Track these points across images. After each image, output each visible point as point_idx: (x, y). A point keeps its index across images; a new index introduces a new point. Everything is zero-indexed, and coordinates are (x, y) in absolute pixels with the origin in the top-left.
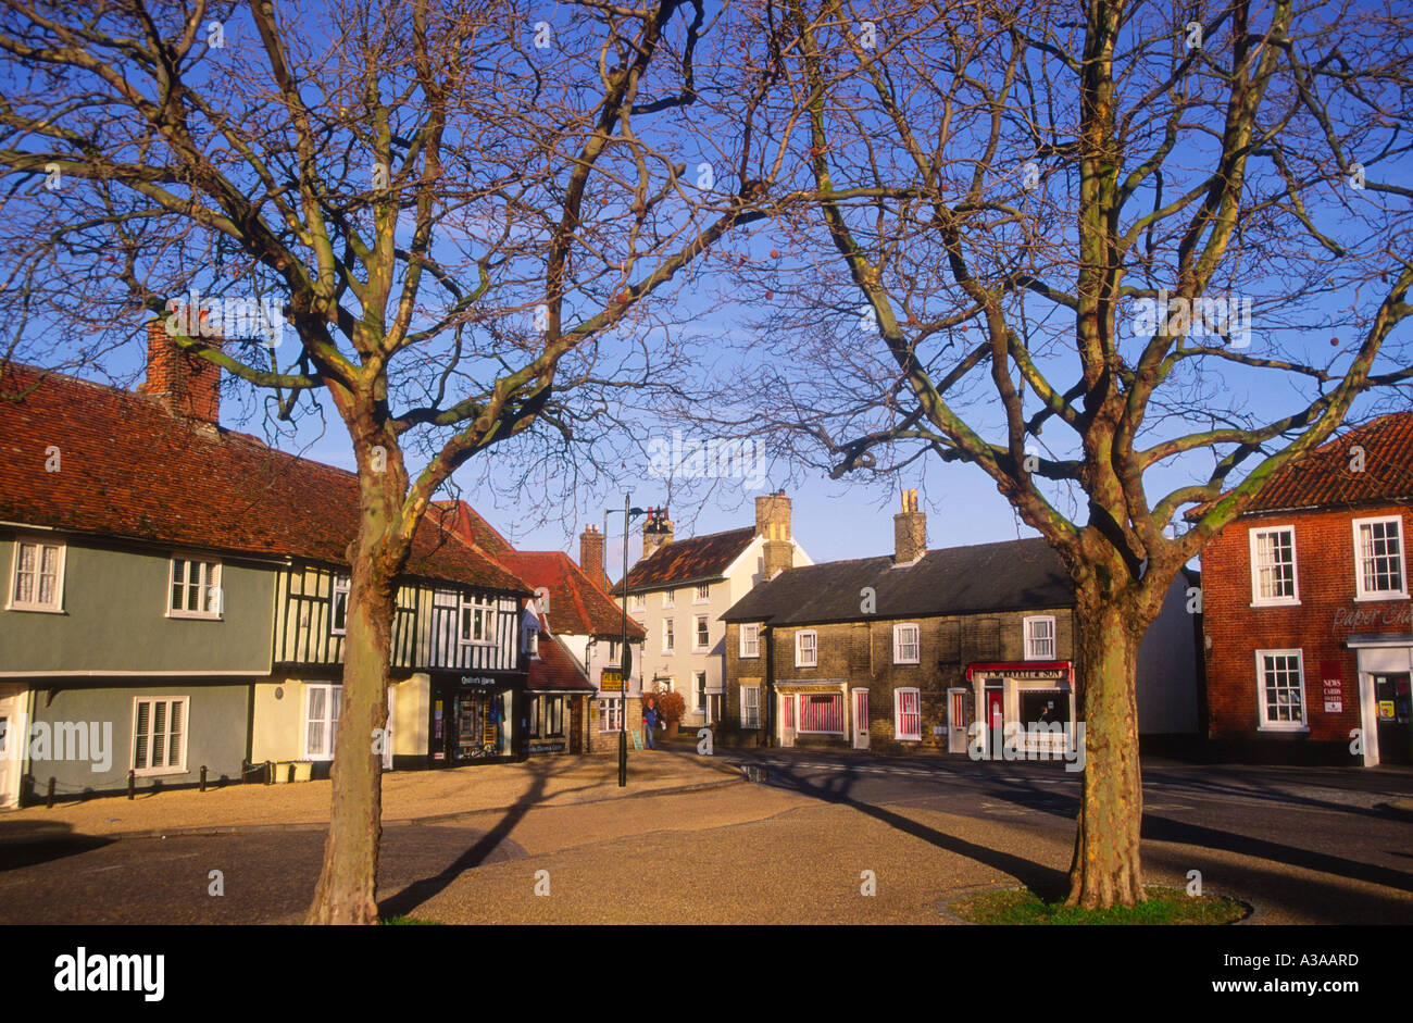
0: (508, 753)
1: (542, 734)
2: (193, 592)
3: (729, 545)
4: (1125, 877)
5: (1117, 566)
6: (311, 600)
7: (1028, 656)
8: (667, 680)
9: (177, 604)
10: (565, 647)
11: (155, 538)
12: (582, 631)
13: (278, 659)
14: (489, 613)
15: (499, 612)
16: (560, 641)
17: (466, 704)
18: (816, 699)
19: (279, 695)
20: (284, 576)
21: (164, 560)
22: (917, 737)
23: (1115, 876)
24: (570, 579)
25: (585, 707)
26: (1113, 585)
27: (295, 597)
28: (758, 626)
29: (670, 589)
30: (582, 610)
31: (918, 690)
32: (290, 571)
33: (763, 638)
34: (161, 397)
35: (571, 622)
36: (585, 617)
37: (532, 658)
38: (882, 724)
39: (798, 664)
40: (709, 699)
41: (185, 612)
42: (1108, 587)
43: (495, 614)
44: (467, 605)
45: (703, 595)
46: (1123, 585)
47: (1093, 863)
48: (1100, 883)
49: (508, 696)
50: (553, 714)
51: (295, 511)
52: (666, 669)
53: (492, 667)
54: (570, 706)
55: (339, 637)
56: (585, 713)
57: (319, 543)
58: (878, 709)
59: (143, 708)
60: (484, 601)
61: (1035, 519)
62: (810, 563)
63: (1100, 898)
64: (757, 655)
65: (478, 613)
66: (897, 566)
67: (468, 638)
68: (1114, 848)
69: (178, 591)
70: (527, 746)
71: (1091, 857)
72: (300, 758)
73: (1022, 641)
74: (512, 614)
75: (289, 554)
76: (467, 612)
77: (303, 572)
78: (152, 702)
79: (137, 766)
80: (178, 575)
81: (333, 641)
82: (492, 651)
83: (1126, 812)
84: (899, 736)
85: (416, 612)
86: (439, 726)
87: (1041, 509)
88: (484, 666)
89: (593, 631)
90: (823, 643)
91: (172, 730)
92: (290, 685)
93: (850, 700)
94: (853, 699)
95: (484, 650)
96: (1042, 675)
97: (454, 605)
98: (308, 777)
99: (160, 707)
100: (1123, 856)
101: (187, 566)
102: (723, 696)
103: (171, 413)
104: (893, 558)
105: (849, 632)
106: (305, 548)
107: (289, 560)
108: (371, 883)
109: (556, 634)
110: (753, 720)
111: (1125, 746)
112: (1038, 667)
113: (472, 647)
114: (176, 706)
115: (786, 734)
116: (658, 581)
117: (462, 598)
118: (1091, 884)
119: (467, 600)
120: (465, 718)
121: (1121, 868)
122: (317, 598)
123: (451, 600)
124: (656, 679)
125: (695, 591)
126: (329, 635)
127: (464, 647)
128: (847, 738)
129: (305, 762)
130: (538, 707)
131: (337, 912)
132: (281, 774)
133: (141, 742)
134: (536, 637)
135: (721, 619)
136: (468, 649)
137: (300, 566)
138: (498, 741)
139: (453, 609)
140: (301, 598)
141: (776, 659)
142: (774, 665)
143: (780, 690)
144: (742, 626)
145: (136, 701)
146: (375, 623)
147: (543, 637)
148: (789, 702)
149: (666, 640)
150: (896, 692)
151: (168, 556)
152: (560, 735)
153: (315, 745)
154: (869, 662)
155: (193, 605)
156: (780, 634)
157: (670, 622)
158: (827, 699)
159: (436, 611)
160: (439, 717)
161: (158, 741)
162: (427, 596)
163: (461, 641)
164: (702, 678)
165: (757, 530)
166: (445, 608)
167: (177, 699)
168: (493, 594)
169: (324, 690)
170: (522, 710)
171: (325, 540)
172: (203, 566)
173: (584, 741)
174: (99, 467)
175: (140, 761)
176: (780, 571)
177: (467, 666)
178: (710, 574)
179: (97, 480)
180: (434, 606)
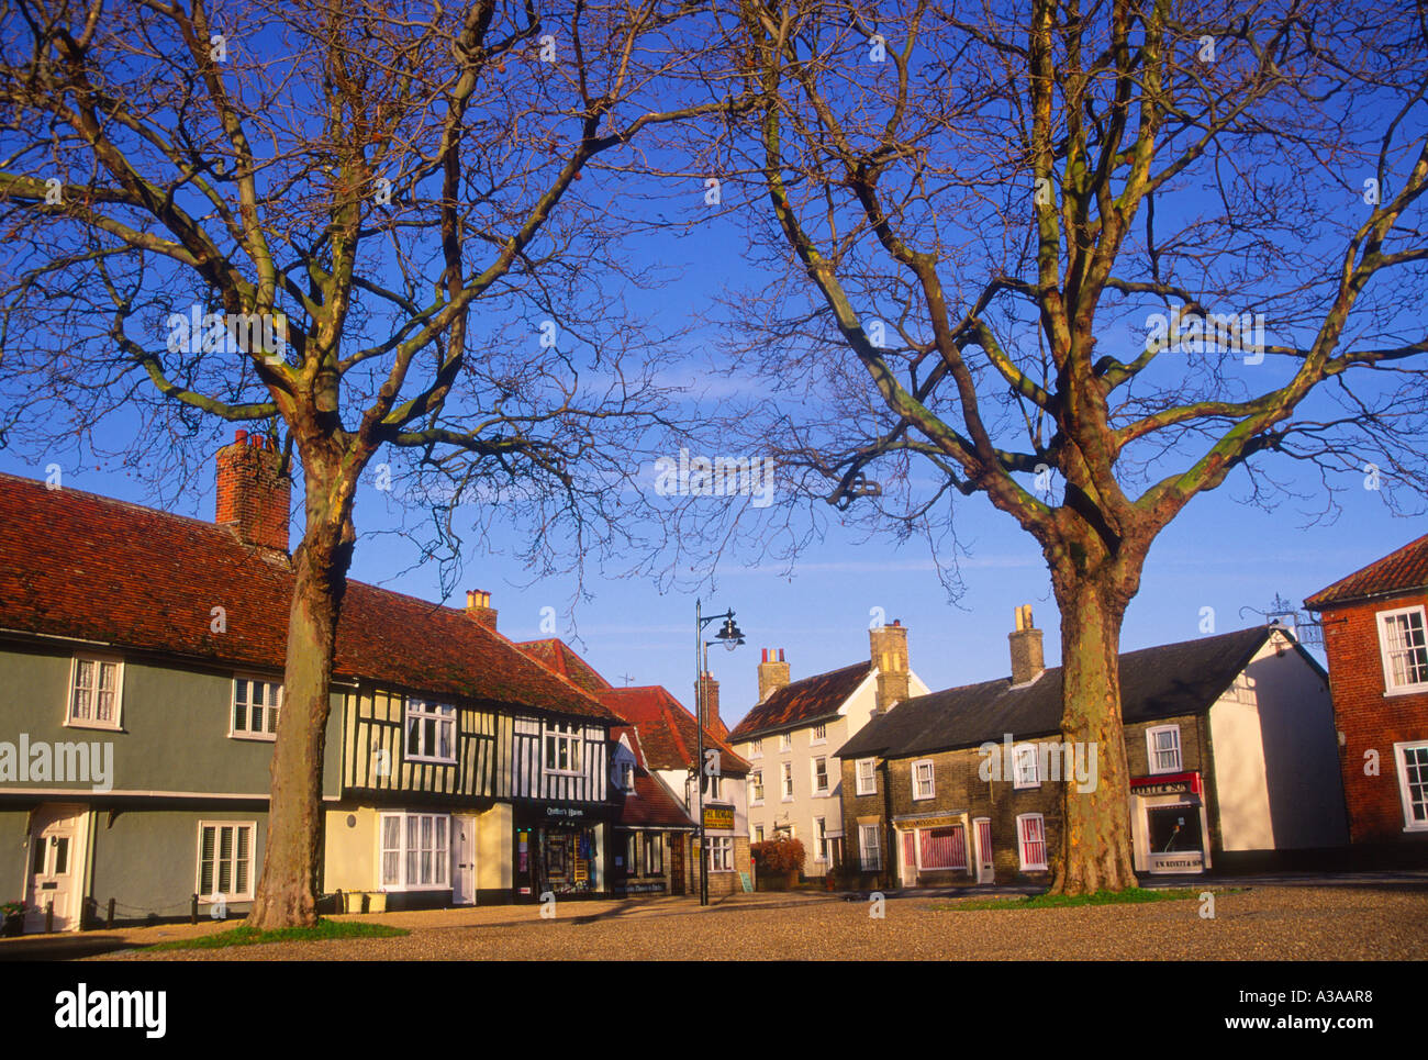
0: (601, 889)
1: (640, 873)
2: (257, 713)
3: (843, 682)
4: (1110, 862)
5: (1092, 543)
6: (382, 724)
7: (1154, 770)
8: (787, 828)
9: (240, 725)
10: (664, 784)
11: (214, 655)
12: (681, 766)
13: (349, 784)
14: (575, 742)
15: (585, 741)
16: (659, 777)
17: (554, 838)
18: (936, 833)
19: (352, 822)
20: (352, 698)
21: (225, 679)
22: (1043, 867)
23: (1100, 861)
24: (667, 712)
25: (686, 845)
26: (1087, 562)
27: (364, 720)
28: (873, 761)
29: (786, 732)
30: (680, 743)
31: (1041, 816)
32: (359, 694)
33: (880, 772)
34: (230, 525)
35: (670, 757)
36: (683, 750)
37: (629, 794)
38: (1007, 856)
39: (916, 796)
40: (830, 843)
41: (248, 733)
42: (1083, 564)
43: (581, 744)
44: (551, 733)
45: (820, 735)
46: (1099, 562)
47: (1076, 849)
48: (1083, 869)
49: (600, 829)
50: (651, 852)
51: (366, 636)
52: (786, 816)
53: (579, 798)
54: (670, 844)
55: (413, 763)
56: (687, 852)
57: (390, 667)
58: (1000, 838)
59: (208, 832)
60: (569, 729)
61: (1007, 501)
62: (928, 692)
63: (1084, 885)
64: (874, 791)
65: (563, 742)
66: (1016, 687)
67: (554, 767)
68: (1098, 831)
69: (241, 712)
70: (624, 886)
71: (1073, 842)
72: (375, 889)
73: (1146, 753)
74: (600, 743)
75: (358, 675)
76: (551, 741)
77: (372, 696)
78: (218, 826)
79: (203, 893)
80: (241, 696)
81: (406, 767)
82: (579, 781)
83: (1110, 793)
84: (1024, 866)
85: (495, 739)
86: (524, 860)
87: (1011, 490)
88: (571, 797)
89: (692, 764)
90: (940, 773)
91: (239, 856)
92: (362, 814)
93: (971, 832)
94: (975, 832)
95: (571, 780)
96: (1169, 789)
97: (537, 733)
98: (383, 908)
99: (226, 832)
100: (1108, 840)
101: (250, 686)
102: (843, 838)
103: (238, 540)
104: (1010, 680)
105: (966, 759)
106: (374, 670)
107: (355, 682)
108: (308, 875)
109: (654, 770)
110: (874, 861)
111: (1106, 725)
112: (1163, 781)
113: (558, 777)
114: (243, 831)
115: (907, 872)
116: (773, 725)
117: (544, 725)
118: (1074, 870)
119: (550, 728)
120: (554, 853)
121: (1105, 852)
122: (388, 723)
123: (531, 728)
124: (777, 829)
125: (812, 731)
126: (402, 760)
127: (549, 776)
128: (970, 873)
129: (379, 892)
130: (636, 845)
131: (271, 902)
132: (354, 904)
133: (206, 868)
134: (631, 773)
135: (835, 756)
136: (553, 780)
137: (369, 688)
138: (589, 877)
139: (536, 737)
140: (371, 722)
141: (893, 793)
142: (892, 800)
143: (900, 826)
144: (857, 761)
145: (201, 826)
146: (316, 619)
147: (639, 772)
148: (909, 839)
149: (785, 786)
150: (1019, 819)
151: (230, 675)
152: (661, 874)
153: (391, 875)
154: (988, 790)
155: (256, 727)
156: (896, 766)
157: (788, 768)
158: (948, 832)
159: (517, 738)
160: (524, 849)
161: (224, 867)
162: (506, 723)
163: (545, 771)
164: (822, 824)
165: (873, 664)
166: (527, 735)
167: (244, 824)
168: (580, 721)
169: (398, 818)
170: (616, 846)
171: (397, 664)
172: (267, 687)
173: (687, 880)
174: (161, 590)
175: (206, 888)
176: (896, 703)
177: (553, 796)
178: (826, 712)
179: (158, 601)
180: (514, 734)
